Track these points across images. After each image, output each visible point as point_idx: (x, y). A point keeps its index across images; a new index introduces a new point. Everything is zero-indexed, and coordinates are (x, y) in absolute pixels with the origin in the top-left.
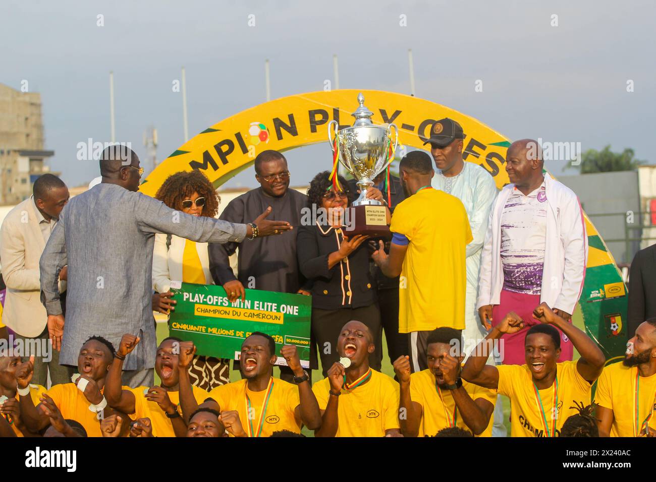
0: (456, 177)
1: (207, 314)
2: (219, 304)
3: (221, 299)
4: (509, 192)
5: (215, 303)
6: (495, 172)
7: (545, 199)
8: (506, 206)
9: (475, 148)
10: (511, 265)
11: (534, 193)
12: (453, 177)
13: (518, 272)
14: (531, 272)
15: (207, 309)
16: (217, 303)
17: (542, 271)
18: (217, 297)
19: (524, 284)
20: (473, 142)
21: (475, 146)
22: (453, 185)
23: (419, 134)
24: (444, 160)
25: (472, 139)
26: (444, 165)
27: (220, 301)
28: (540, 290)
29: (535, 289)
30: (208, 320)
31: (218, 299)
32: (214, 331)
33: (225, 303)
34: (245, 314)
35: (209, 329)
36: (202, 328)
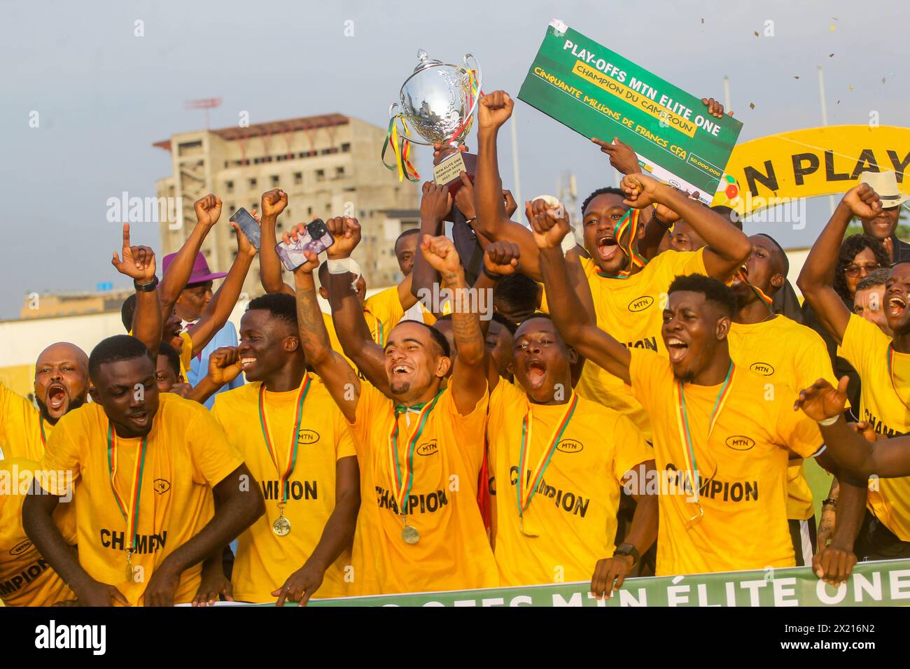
1: (589, 79)
2: (612, 75)
3: (616, 71)
5: (606, 71)
16: (609, 72)
27: (614, 72)
30: (589, 87)
32: (593, 102)
33: (621, 78)
34: (644, 104)
35: (586, 97)
36: (576, 92)
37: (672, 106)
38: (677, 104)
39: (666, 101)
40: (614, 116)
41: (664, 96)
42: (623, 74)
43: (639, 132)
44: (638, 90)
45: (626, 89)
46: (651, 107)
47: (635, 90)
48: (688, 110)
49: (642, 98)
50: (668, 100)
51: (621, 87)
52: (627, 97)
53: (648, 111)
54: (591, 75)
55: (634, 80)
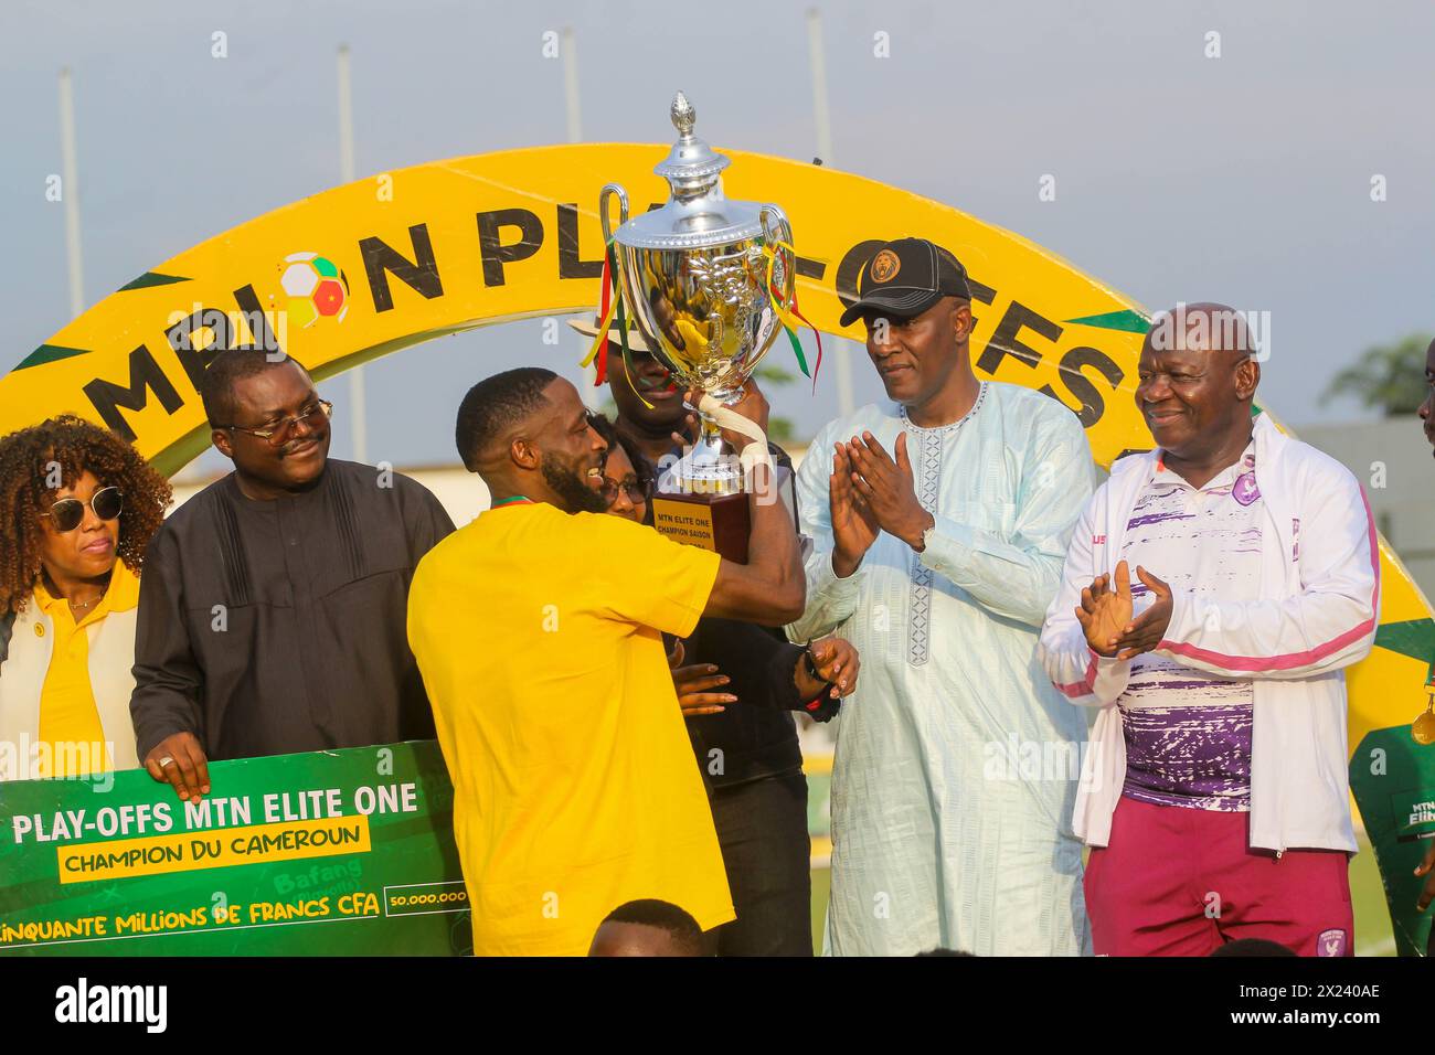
0: (956, 425)
1: (103, 874)
2: (141, 829)
3: (145, 813)
4: (1140, 475)
5: (125, 831)
6: (1092, 410)
7: (1256, 495)
8: (1133, 524)
9: (1026, 335)
10: (1151, 712)
11: (1226, 478)
12: (945, 428)
13: (1172, 737)
14: (1217, 737)
15: (100, 857)
16: (133, 826)
17: (1248, 733)
18: (131, 809)
19: (1191, 778)
20: (1018, 316)
21: (1023, 328)
22: (945, 452)
23: (838, 290)
24: (911, 366)
25: (1014, 305)
26: (911, 383)
27: (142, 819)
28: (1248, 797)
29: (1229, 792)
30: (111, 893)
31: (134, 813)
32: (136, 922)
33: (163, 823)
34: (239, 846)
35: (119, 921)
36: (92, 925)
37: (295, 809)
38: (302, 795)
39: (276, 807)
40: (192, 922)
41: (268, 798)
42: (162, 810)
43: (260, 920)
44: (209, 824)
45: (185, 840)
46: (255, 844)
47: (204, 828)
48: (331, 793)
49: (227, 837)
50: (279, 802)
51: (172, 842)
52: (196, 858)
53: (256, 857)
54: (99, 862)
55: (189, 805)
